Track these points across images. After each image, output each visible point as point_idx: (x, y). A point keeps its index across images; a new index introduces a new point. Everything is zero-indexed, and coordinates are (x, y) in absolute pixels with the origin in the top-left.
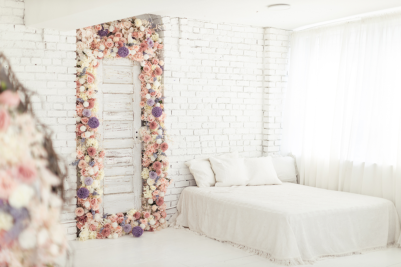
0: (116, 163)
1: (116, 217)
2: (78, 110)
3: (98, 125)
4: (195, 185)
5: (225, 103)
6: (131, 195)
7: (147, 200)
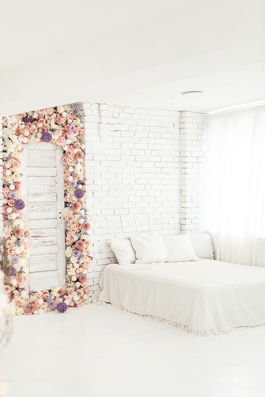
0: (41, 242)
1: (42, 294)
2: (5, 193)
3: (23, 207)
4: (116, 262)
5: (144, 184)
6: (55, 273)
7: (71, 277)
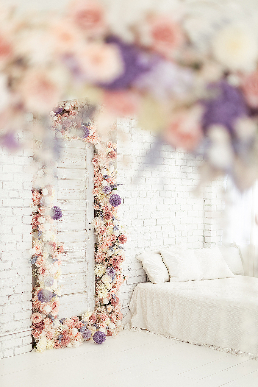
0: (69, 259)
1: (72, 321)
2: (35, 198)
3: (61, 216)
4: (145, 281)
5: (171, 191)
6: (84, 295)
7: (101, 300)
